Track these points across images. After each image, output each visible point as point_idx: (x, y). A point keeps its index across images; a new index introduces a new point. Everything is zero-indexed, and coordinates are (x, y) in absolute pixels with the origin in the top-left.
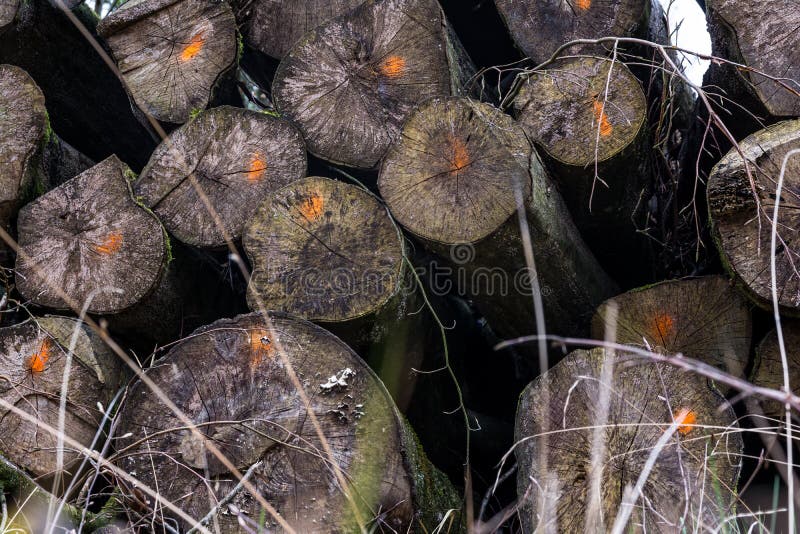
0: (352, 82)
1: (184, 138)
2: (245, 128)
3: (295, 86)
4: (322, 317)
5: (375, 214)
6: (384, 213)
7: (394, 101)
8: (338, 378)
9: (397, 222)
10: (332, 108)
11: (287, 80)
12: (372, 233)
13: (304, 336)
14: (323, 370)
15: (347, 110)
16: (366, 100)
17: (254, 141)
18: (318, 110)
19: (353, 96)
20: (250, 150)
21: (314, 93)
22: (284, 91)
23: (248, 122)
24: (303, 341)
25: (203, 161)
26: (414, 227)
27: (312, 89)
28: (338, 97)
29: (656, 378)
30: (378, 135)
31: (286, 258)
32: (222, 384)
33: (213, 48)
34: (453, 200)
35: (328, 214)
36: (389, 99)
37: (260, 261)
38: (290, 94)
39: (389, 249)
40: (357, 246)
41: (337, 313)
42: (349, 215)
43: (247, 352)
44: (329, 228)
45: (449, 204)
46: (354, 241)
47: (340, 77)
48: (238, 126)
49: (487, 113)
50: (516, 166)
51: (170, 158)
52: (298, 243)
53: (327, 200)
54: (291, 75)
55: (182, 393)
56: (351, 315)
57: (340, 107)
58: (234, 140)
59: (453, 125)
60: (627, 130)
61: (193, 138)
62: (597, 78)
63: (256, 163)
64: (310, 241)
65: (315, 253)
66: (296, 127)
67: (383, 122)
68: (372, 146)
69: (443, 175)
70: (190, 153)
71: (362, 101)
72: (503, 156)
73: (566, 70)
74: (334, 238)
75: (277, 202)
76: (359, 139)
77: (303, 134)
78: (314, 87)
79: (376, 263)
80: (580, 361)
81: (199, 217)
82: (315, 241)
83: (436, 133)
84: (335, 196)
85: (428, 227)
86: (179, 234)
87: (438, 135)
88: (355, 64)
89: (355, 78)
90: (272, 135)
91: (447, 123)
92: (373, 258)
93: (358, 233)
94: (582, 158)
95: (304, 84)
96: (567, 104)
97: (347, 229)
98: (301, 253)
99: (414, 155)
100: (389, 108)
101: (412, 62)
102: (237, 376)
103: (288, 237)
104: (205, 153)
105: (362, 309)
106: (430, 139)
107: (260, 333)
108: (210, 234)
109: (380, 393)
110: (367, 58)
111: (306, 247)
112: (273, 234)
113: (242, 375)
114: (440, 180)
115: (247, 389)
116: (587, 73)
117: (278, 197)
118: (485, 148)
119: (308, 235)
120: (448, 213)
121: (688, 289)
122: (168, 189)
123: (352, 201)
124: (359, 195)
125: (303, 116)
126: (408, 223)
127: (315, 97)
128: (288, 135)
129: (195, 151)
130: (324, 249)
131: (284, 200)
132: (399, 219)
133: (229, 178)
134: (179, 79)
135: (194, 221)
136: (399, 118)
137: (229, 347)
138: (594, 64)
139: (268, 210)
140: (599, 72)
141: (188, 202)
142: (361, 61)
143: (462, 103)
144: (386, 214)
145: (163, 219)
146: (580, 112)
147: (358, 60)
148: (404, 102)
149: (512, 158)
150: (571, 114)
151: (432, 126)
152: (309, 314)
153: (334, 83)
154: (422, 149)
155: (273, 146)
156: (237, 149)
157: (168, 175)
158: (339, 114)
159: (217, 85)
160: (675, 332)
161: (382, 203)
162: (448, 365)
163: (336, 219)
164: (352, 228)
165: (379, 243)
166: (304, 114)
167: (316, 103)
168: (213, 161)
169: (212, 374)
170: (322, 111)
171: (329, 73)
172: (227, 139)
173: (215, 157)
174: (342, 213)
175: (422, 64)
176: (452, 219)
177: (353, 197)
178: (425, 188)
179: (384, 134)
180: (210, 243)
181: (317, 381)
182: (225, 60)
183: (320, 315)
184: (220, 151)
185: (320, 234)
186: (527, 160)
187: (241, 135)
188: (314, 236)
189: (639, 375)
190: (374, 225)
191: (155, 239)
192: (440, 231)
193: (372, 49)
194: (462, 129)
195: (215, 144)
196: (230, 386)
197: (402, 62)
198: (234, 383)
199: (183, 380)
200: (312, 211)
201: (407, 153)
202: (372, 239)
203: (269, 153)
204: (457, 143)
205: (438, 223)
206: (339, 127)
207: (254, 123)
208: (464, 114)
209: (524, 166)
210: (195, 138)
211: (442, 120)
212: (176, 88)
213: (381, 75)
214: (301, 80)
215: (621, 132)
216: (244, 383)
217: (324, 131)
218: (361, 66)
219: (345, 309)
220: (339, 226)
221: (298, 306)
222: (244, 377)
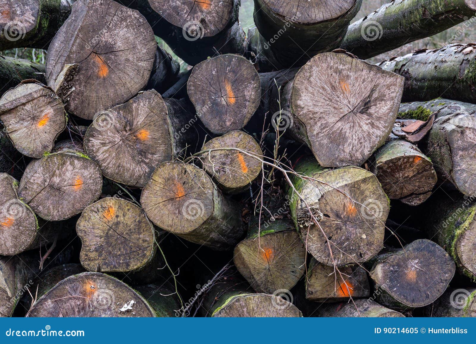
0: (123, 142)
1: (42, 168)
2: (72, 164)
3: (95, 142)
4: (117, 269)
5: (139, 216)
6: (143, 215)
7: (145, 152)
8: (128, 305)
9: (150, 220)
10: (114, 154)
11: (91, 139)
12: (138, 226)
13: (111, 285)
14: (120, 301)
15: (121, 156)
16: (131, 151)
17: (77, 170)
18: (107, 155)
19: (124, 148)
20: (75, 175)
21: (105, 146)
22: (90, 144)
23: (73, 161)
24: (110, 288)
25: (52, 180)
26: (158, 224)
27: (104, 144)
28: (117, 149)
29: (276, 312)
30: (137, 169)
31: (98, 239)
32: (73, 309)
33: (54, 122)
34: (177, 212)
35: (117, 216)
36: (141, 151)
37: (86, 241)
38: (93, 146)
39: (147, 234)
40: (131, 233)
41: (124, 267)
42: (127, 217)
43: (84, 293)
44: (117, 224)
45: (175, 213)
46: (130, 230)
47: (117, 139)
48: (68, 163)
49: (192, 170)
50: (207, 198)
51: (35, 178)
52: (103, 231)
53: (116, 209)
54: (93, 136)
55: (54, 314)
56: (130, 268)
57: (118, 154)
58: (67, 170)
59: (176, 176)
60: (254, 171)
61: (46, 169)
62: (240, 143)
63: (77, 180)
64: (109, 230)
65: (111, 236)
66: (97, 163)
67: (139, 163)
68: (134, 175)
69: (172, 199)
70: (45, 176)
71: (129, 152)
72: (201, 193)
73: (225, 138)
74: (121, 228)
75: (92, 211)
76: (128, 170)
77: (100, 166)
78: (105, 143)
79: (141, 241)
80: (242, 302)
81: (51, 207)
82: (112, 230)
83: (169, 179)
84: (120, 207)
85: (165, 224)
86: (41, 215)
87: (169, 180)
88: (124, 133)
89: (124, 140)
90: (85, 168)
91: (174, 175)
92: (140, 238)
93: (132, 226)
94: (234, 184)
95: (100, 141)
96: (227, 156)
97: (127, 224)
98: (105, 236)
99: (158, 189)
100: (142, 156)
101: (152, 133)
102: (80, 305)
103: (98, 228)
104: (53, 176)
105: (136, 265)
106: (166, 182)
107: (90, 284)
108: (56, 215)
109: (148, 311)
110: (130, 130)
111: (107, 233)
112: (91, 227)
113: (82, 304)
114: (170, 202)
115: (85, 311)
116: (236, 140)
117: (93, 208)
118: (192, 188)
119: (108, 227)
120: (174, 218)
121: (279, 237)
122: (35, 194)
123: (128, 210)
124: (131, 207)
125: (99, 157)
126: (155, 222)
127: (105, 148)
128: (93, 168)
129: (47, 175)
130: (116, 234)
131: (96, 210)
132: (151, 219)
133: (65, 188)
134: (37, 136)
135: (49, 209)
136: (147, 161)
137: (75, 291)
138: (239, 136)
139: (88, 215)
140: (241, 140)
141: (45, 200)
142: (128, 131)
143: (181, 166)
144: (145, 216)
145: (33, 208)
146: (232, 161)
147: (126, 131)
148: (149, 153)
149: (205, 194)
150: (228, 161)
151: (167, 176)
152: (111, 268)
153: (115, 142)
154: (162, 186)
155: (86, 173)
156: (68, 175)
157: (35, 187)
158: (117, 157)
159: (56, 139)
160: (273, 257)
161: (143, 211)
162: (177, 292)
163: (121, 219)
164: (129, 223)
165: (142, 231)
166: (100, 156)
167: (106, 151)
168: (56, 180)
169: (68, 304)
170: (109, 155)
171: (111, 137)
172: (63, 169)
173: (57, 178)
174: (124, 216)
175: (158, 135)
176: (176, 221)
177: (129, 207)
178: (164, 205)
179: (140, 169)
180: (57, 219)
181: (118, 306)
182: (60, 127)
183: (116, 268)
184: (60, 175)
185: (114, 227)
186: (212, 194)
187: (70, 168)
188: (111, 228)
189: (269, 310)
190: (140, 222)
191: (31, 221)
192: (171, 226)
193: (133, 125)
194: (181, 178)
195: (57, 172)
196: (77, 310)
197: (148, 133)
198: (79, 308)
199: (54, 308)
200: (109, 215)
201: (155, 188)
202: (138, 229)
203: (84, 177)
204: (179, 185)
205: (170, 222)
206: (118, 164)
207: (76, 162)
208: (182, 171)
209: (211, 198)
210: (47, 168)
211: (171, 173)
212: (36, 141)
213: (137, 139)
214: (98, 139)
215: (252, 171)
216: (83, 308)
217: (110, 165)
218: (127, 134)
219: (128, 265)
220: (123, 222)
221: (105, 264)
222: (83, 305)
